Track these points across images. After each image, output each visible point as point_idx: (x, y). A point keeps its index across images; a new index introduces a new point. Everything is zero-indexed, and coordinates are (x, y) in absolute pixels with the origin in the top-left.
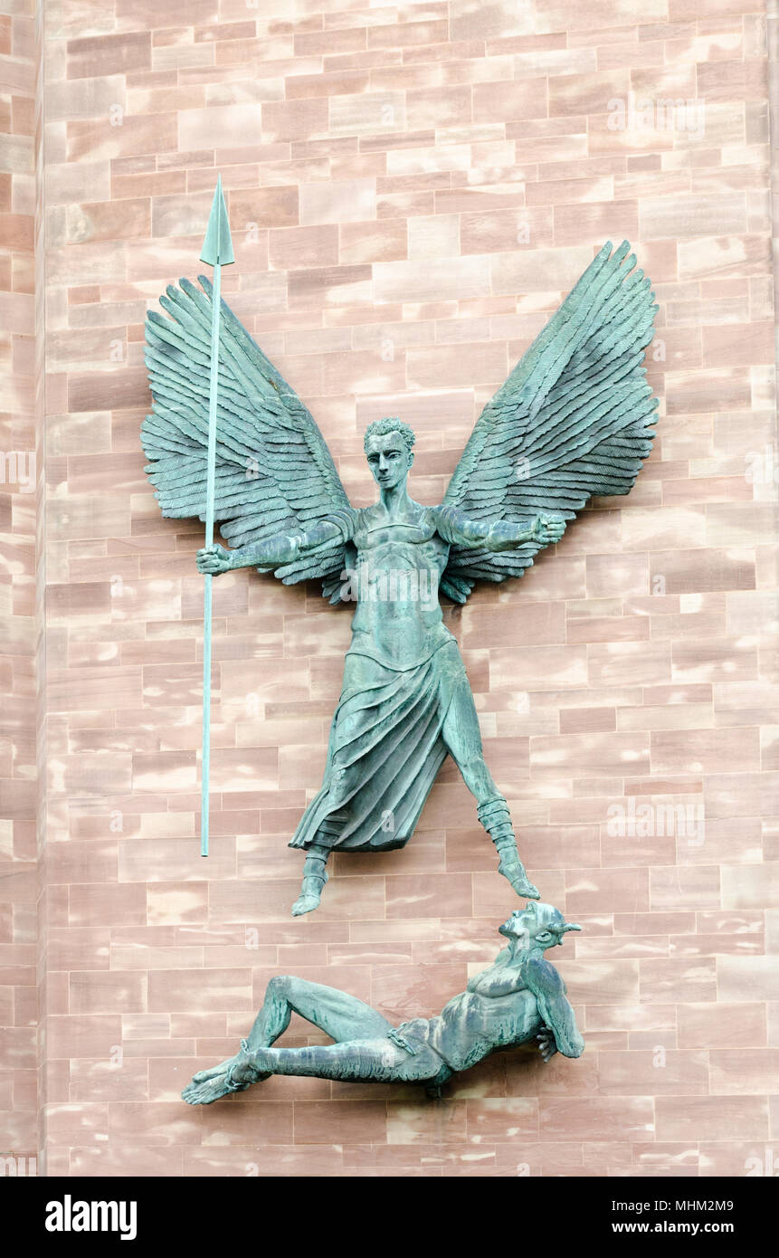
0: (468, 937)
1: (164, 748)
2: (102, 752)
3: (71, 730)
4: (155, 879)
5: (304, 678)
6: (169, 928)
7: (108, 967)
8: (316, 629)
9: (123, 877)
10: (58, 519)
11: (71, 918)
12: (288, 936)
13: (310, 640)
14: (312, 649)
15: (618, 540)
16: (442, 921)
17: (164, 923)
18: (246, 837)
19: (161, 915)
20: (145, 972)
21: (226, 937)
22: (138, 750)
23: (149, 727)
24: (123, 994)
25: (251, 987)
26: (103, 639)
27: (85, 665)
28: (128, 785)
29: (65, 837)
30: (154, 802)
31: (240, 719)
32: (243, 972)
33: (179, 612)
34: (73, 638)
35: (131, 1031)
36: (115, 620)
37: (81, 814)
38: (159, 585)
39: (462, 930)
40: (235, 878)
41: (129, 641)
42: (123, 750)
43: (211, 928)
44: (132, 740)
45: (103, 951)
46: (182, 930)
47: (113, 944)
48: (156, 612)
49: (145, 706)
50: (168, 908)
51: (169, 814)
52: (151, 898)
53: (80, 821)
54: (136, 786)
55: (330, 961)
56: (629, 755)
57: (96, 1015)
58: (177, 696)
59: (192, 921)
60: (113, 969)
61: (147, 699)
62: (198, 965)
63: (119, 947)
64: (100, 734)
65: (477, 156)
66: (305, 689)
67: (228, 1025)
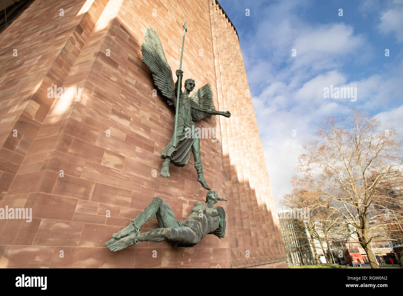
0: (184, 196)
1: (122, 112)
2: (102, 101)
3: (95, 90)
4: (108, 149)
5: (159, 116)
6: (109, 168)
7: (79, 177)
8: (162, 108)
9: (97, 144)
10: (110, 41)
11: (70, 151)
12: (145, 183)
13: (161, 109)
14: (161, 112)
15: (204, 125)
16: (179, 190)
17: (107, 166)
18: (139, 148)
19: (107, 162)
20: (94, 183)
21: (127, 178)
22: (114, 108)
23: (120, 104)
24: (83, 190)
25: (131, 198)
26: (113, 74)
27: (105, 76)
28: (109, 116)
29: (80, 120)
30: (116, 125)
31: (143, 116)
32: (130, 192)
33: (135, 84)
34: (104, 68)
35: (81, 208)
36: (117, 73)
37: (89, 116)
38: (130, 74)
39: (183, 194)
40: (133, 159)
41: (120, 80)
42: (110, 105)
43: (123, 173)
44: (113, 104)
45: (79, 169)
46: (113, 170)
47: (85, 167)
48: (129, 80)
49: (120, 98)
50: (110, 161)
51: (119, 131)
52: (105, 155)
53: (88, 118)
54: (111, 117)
55: (154, 195)
56: (207, 164)
57: (66, 197)
58: (129, 101)
59: (117, 168)
60: (81, 178)
61: (121, 97)
62: (116, 185)
63: (87, 169)
64: (104, 97)
65: (190, 60)
66: (158, 119)
67: (121, 212)
